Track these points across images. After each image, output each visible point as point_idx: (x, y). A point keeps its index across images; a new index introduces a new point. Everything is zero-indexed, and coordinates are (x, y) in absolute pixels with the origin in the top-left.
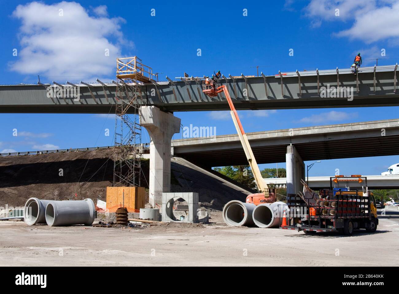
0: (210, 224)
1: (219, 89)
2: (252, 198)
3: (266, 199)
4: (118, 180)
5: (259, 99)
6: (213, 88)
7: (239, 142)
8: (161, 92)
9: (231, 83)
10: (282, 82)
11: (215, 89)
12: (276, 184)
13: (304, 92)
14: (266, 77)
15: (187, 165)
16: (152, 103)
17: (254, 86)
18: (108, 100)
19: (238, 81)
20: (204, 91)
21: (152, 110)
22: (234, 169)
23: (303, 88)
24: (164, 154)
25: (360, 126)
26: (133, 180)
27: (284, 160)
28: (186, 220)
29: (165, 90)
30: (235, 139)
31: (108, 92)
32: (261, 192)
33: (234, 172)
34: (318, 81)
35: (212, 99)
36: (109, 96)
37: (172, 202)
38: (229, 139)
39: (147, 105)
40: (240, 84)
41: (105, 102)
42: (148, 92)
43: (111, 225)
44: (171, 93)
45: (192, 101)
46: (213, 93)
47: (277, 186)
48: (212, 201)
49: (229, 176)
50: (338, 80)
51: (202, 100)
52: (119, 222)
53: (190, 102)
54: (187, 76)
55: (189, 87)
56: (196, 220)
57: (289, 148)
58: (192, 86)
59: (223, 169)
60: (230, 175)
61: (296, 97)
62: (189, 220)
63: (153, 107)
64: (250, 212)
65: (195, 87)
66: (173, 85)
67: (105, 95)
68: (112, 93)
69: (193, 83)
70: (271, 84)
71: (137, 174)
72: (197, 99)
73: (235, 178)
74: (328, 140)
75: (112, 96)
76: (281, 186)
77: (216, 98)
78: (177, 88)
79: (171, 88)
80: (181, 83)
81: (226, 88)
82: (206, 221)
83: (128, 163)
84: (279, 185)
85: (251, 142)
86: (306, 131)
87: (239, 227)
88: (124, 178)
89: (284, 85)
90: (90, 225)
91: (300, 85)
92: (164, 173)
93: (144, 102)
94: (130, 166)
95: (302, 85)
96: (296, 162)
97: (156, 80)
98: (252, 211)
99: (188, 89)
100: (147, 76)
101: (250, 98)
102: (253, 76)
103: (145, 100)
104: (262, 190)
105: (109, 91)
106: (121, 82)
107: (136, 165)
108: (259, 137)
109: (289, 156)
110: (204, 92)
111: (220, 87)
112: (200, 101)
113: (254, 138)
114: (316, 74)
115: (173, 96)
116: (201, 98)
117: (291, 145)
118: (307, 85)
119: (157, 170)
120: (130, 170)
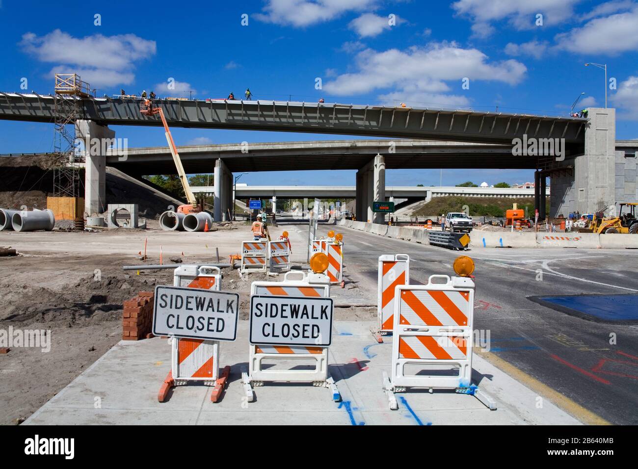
0: (148, 229)
1: (156, 111)
2: (182, 208)
3: (194, 210)
4: (57, 190)
5: (191, 121)
6: (150, 109)
7: (170, 155)
8: (99, 108)
9: (167, 105)
10: (211, 107)
11: (151, 110)
12: (206, 193)
13: (231, 118)
14: (198, 102)
15: (119, 175)
16: (89, 117)
17: (186, 108)
18: (42, 112)
19: (172, 102)
20: (141, 111)
21: (90, 125)
22: (165, 178)
23: (230, 114)
24: (100, 166)
25: (280, 146)
26: (72, 191)
27: (213, 171)
28: (128, 226)
29: (103, 106)
30: (167, 151)
31: (43, 104)
32: (190, 203)
33: (165, 180)
34: (242, 109)
35: (148, 118)
36: (44, 108)
37: (116, 212)
38: (161, 151)
39: (84, 119)
40: (174, 106)
41: (40, 113)
42: (85, 107)
43: (70, 230)
44: (108, 109)
45: (129, 118)
46: (150, 113)
47: (207, 194)
48: (146, 211)
49: (159, 184)
50: (259, 110)
51: (139, 118)
52: (78, 228)
53: (127, 118)
54: (123, 93)
55: (126, 105)
56: (136, 226)
57: (218, 162)
58: (129, 104)
59: (153, 178)
60: (161, 183)
61: (223, 121)
62: (131, 226)
63: (90, 121)
64: (181, 220)
65: (132, 106)
66: (111, 102)
67: (41, 107)
68: (48, 105)
69: (130, 101)
70: (202, 108)
71: (76, 186)
72: (133, 117)
73: (165, 186)
74: (252, 156)
75: (49, 109)
76: (211, 194)
77: (152, 117)
78: (115, 105)
79: (109, 105)
80: (119, 101)
81: (162, 110)
82: (145, 228)
83: (67, 175)
84: (209, 193)
85: (180, 154)
86: (233, 147)
87: (172, 231)
88: (64, 189)
89: (213, 110)
90: (50, 230)
91: (227, 111)
92: (99, 184)
93: (80, 116)
94: (69, 177)
95: (229, 111)
96: (224, 174)
97: (94, 96)
98: (182, 219)
99: (125, 107)
100: (84, 92)
101: (182, 119)
102: (187, 100)
103: (82, 115)
104: (191, 202)
105: (45, 103)
106: (58, 96)
107: (75, 177)
108: (190, 150)
109: (217, 170)
110: (141, 113)
111: (157, 109)
112: (136, 119)
113: (186, 152)
114: (241, 103)
115: (110, 112)
116: (137, 116)
117: (219, 159)
118: (233, 111)
119: (93, 181)
120: (70, 182)
